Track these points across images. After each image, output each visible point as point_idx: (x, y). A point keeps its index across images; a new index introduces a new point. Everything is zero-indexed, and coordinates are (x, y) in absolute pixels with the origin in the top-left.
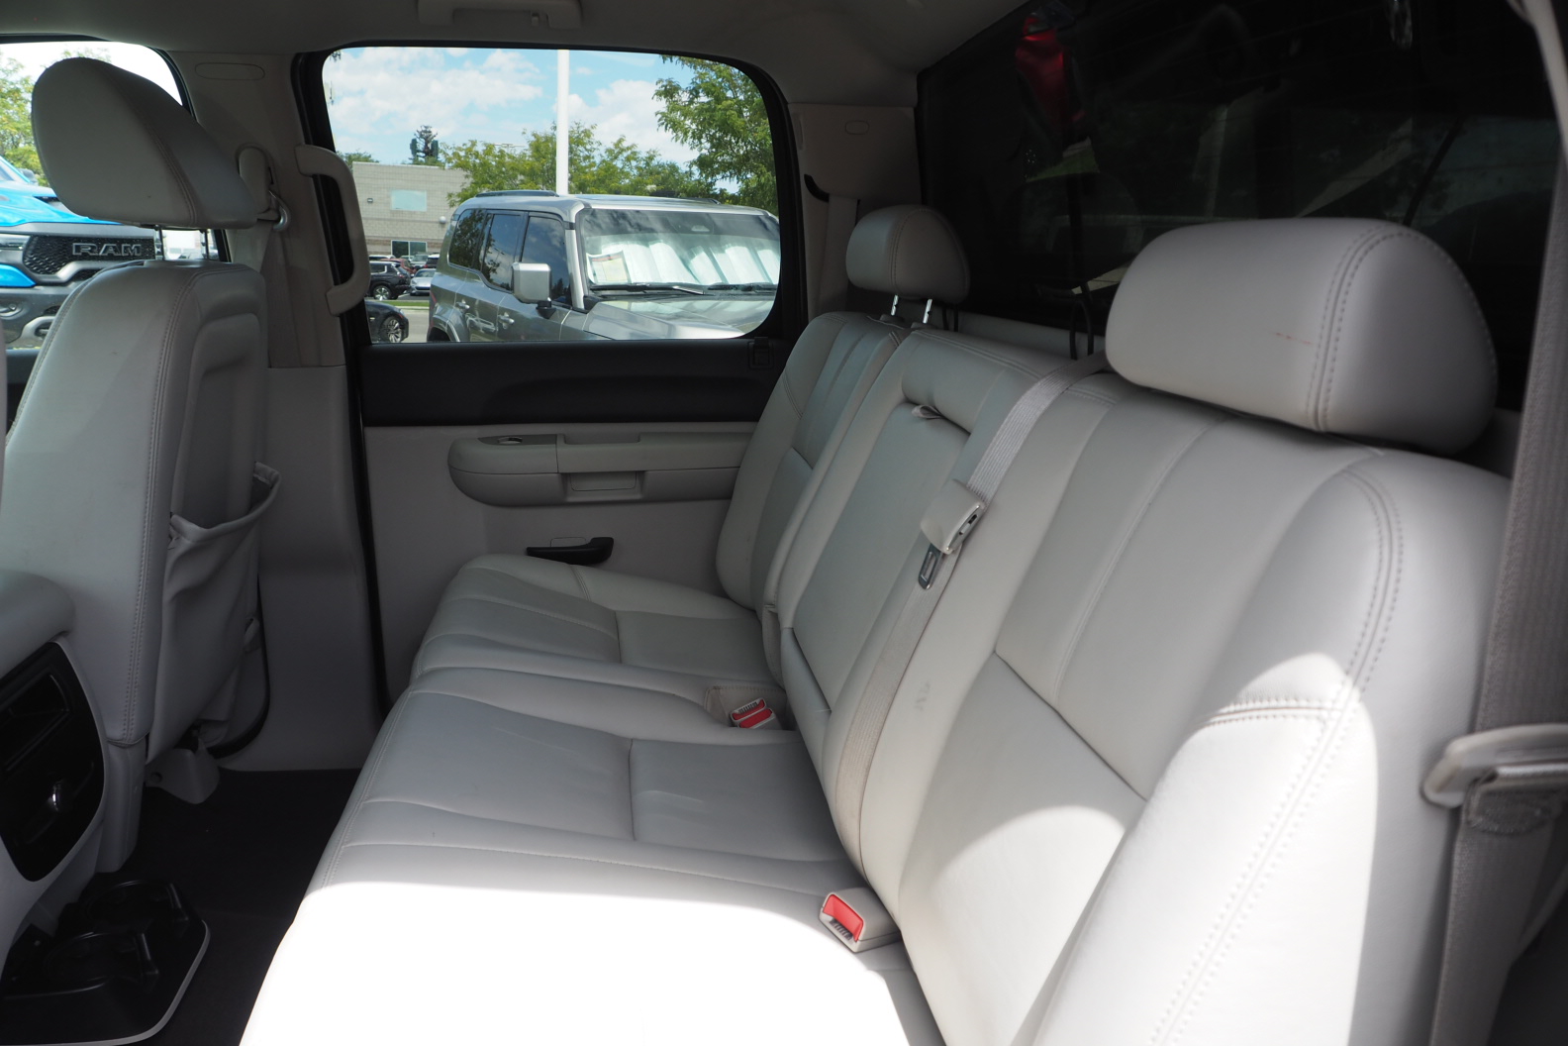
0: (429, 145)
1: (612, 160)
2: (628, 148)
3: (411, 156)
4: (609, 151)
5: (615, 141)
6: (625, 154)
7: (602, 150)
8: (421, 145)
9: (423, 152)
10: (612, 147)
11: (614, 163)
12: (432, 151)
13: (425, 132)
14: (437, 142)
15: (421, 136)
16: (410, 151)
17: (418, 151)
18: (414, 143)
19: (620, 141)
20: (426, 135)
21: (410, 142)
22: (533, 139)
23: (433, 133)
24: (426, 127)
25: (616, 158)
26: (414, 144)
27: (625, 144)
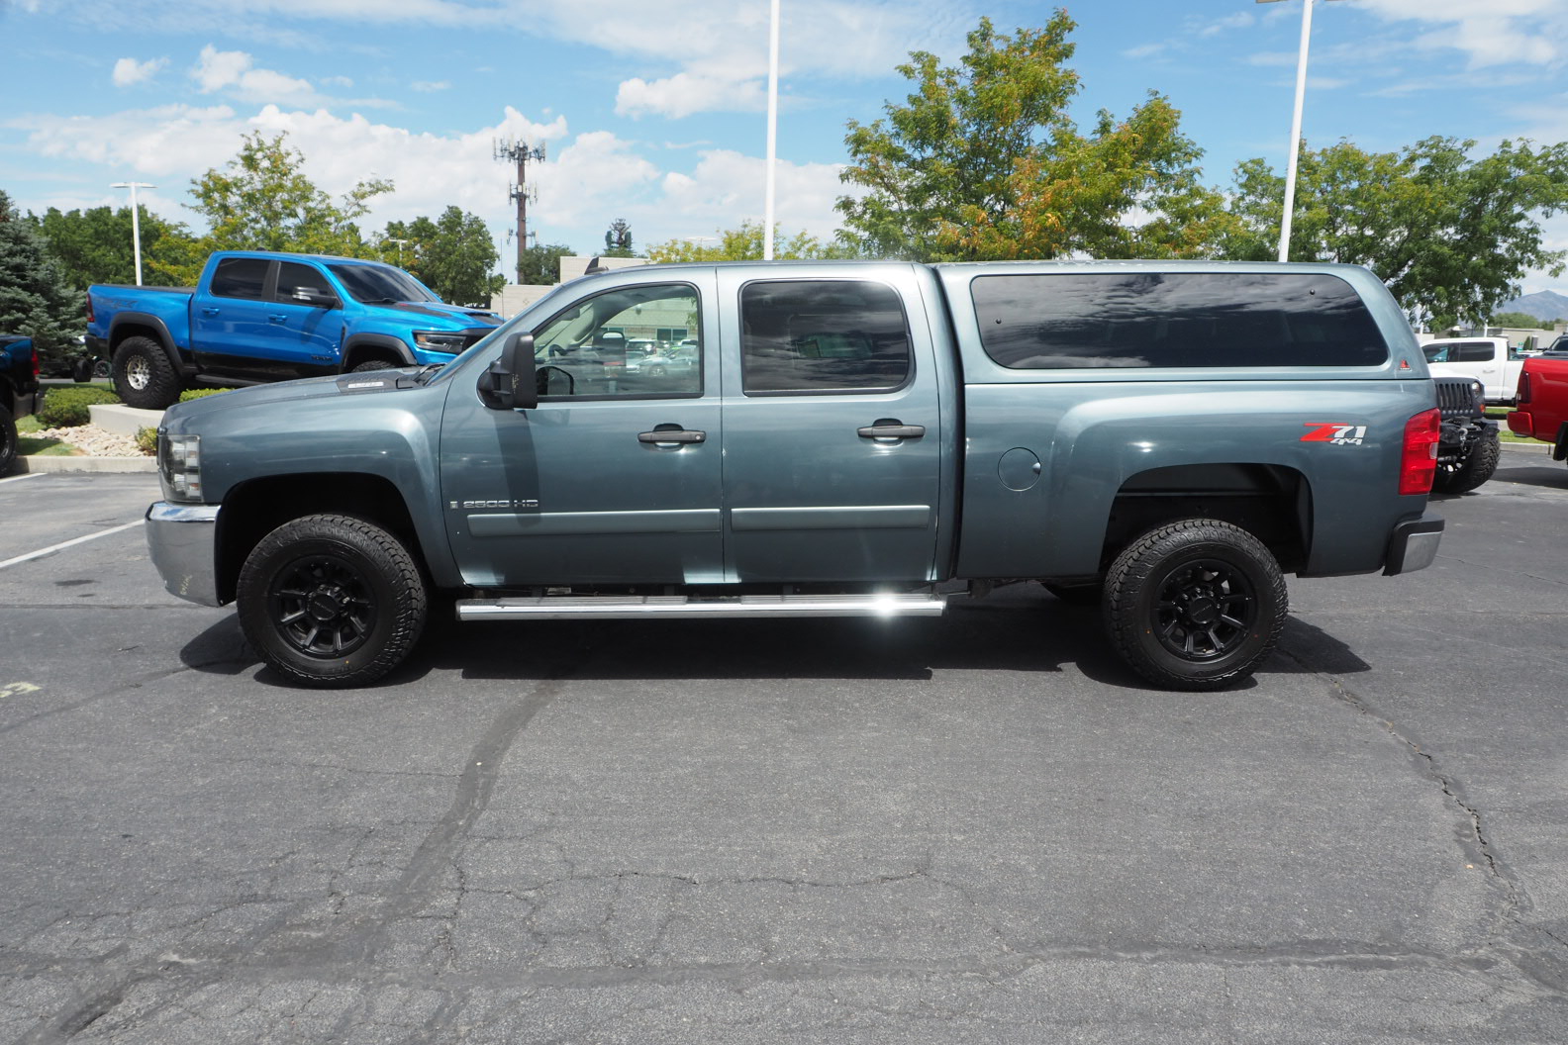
0: (623, 237)
1: (795, 252)
2: (810, 240)
3: (606, 247)
4: (792, 245)
5: (798, 233)
6: (807, 246)
7: (786, 243)
8: (615, 237)
9: (617, 243)
10: (794, 240)
11: (797, 255)
12: (625, 242)
13: (620, 224)
14: (630, 233)
15: (616, 228)
16: (605, 243)
17: (613, 243)
18: (609, 235)
19: (802, 235)
20: (620, 227)
21: (606, 234)
22: (725, 236)
23: (627, 226)
24: (620, 220)
25: (799, 249)
26: (609, 237)
27: (807, 238)
